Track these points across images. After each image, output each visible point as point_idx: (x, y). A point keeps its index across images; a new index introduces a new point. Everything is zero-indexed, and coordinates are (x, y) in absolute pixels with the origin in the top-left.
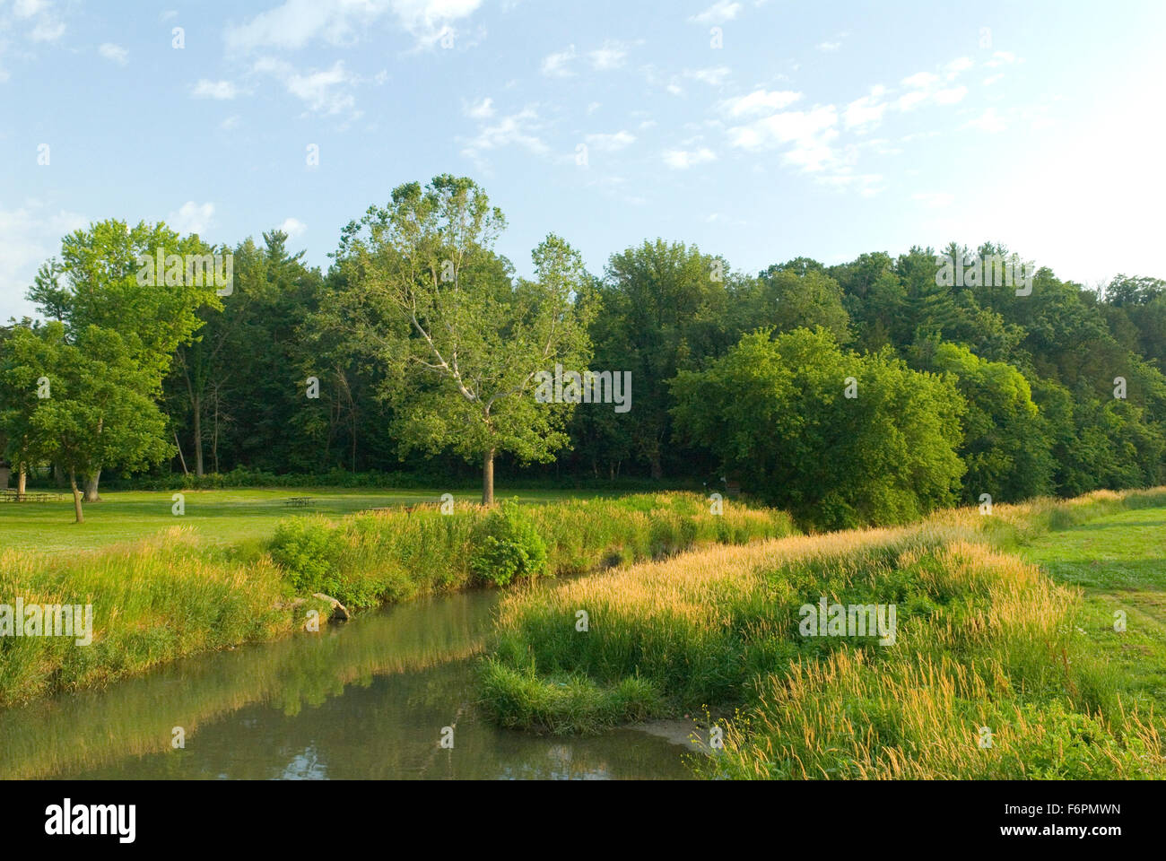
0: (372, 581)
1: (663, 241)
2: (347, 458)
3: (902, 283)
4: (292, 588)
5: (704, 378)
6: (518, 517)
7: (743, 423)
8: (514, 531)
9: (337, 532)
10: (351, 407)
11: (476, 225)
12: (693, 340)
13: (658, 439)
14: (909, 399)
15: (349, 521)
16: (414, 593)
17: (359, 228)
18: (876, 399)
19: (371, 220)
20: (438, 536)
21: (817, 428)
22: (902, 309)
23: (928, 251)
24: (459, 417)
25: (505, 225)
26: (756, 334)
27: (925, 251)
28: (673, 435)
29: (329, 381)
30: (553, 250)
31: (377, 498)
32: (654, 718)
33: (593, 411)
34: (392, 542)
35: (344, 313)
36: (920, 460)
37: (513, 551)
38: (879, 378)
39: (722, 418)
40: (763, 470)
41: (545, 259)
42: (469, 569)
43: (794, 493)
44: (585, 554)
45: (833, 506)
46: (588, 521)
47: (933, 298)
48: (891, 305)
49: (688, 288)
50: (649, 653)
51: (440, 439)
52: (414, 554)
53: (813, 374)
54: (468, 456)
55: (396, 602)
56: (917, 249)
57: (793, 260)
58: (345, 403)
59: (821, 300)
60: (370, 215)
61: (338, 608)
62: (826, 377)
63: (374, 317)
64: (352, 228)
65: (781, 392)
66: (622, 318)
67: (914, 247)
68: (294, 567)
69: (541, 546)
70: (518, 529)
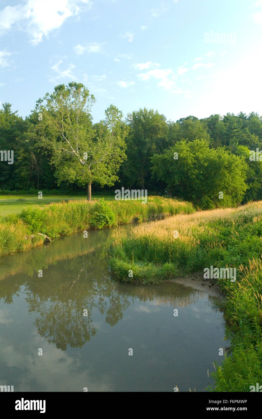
0: (57, 228)
1: (146, 109)
2: (35, 185)
3: (225, 125)
4: (30, 231)
5: (163, 157)
6: (105, 205)
7: (177, 172)
8: (104, 210)
9: (44, 211)
10: (37, 167)
11: (84, 101)
12: (157, 144)
13: (144, 178)
14: (232, 164)
15: (47, 207)
16: (71, 232)
17: (42, 101)
18: (222, 164)
19: (47, 98)
20: (78, 212)
21: (202, 174)
22: (225, 134)
23: (232, 114)
24: (80, 170)
25: (95, 101)
26: (181, 142)
27: (231, 114)
28: (152, 177)
29: (29, 157)
30: (112, 110)
31: (48, 199)
32: (176, 277)
33: (122, 168)
34: (63, 214)
35: (37, 133)
36: (235, 185)
37: (104, 217)
38: (222, 157)
39: (170, 171)
40: (182, 188)
41: (110, 114)
42: (89, 223)
43: (193, 196)
44: (127, 217)
45: (206, 201)
46: (127, 206)
47: (235, 130)
48: (222, 132)
49: (155, 125)
50: (172, 254)
51: (74, 178)
52: (70, 218)
53: (201, 156)
54: (84, 184)
55: (65, 235)
56: (229, 114)
57: (188, 117)
58: (34, 165)
59: (200, 130)
60: (47, 96)
61: (47, 238)
62: (205, 156)
63: (48, 134)
64: (40, 101)
65: (190, 162)
66: (132, 136)
67: (228, 113)
68: (30, 224)
69: (113, 215)
70: (105, 209)
